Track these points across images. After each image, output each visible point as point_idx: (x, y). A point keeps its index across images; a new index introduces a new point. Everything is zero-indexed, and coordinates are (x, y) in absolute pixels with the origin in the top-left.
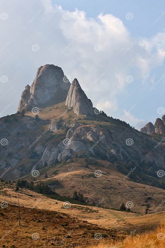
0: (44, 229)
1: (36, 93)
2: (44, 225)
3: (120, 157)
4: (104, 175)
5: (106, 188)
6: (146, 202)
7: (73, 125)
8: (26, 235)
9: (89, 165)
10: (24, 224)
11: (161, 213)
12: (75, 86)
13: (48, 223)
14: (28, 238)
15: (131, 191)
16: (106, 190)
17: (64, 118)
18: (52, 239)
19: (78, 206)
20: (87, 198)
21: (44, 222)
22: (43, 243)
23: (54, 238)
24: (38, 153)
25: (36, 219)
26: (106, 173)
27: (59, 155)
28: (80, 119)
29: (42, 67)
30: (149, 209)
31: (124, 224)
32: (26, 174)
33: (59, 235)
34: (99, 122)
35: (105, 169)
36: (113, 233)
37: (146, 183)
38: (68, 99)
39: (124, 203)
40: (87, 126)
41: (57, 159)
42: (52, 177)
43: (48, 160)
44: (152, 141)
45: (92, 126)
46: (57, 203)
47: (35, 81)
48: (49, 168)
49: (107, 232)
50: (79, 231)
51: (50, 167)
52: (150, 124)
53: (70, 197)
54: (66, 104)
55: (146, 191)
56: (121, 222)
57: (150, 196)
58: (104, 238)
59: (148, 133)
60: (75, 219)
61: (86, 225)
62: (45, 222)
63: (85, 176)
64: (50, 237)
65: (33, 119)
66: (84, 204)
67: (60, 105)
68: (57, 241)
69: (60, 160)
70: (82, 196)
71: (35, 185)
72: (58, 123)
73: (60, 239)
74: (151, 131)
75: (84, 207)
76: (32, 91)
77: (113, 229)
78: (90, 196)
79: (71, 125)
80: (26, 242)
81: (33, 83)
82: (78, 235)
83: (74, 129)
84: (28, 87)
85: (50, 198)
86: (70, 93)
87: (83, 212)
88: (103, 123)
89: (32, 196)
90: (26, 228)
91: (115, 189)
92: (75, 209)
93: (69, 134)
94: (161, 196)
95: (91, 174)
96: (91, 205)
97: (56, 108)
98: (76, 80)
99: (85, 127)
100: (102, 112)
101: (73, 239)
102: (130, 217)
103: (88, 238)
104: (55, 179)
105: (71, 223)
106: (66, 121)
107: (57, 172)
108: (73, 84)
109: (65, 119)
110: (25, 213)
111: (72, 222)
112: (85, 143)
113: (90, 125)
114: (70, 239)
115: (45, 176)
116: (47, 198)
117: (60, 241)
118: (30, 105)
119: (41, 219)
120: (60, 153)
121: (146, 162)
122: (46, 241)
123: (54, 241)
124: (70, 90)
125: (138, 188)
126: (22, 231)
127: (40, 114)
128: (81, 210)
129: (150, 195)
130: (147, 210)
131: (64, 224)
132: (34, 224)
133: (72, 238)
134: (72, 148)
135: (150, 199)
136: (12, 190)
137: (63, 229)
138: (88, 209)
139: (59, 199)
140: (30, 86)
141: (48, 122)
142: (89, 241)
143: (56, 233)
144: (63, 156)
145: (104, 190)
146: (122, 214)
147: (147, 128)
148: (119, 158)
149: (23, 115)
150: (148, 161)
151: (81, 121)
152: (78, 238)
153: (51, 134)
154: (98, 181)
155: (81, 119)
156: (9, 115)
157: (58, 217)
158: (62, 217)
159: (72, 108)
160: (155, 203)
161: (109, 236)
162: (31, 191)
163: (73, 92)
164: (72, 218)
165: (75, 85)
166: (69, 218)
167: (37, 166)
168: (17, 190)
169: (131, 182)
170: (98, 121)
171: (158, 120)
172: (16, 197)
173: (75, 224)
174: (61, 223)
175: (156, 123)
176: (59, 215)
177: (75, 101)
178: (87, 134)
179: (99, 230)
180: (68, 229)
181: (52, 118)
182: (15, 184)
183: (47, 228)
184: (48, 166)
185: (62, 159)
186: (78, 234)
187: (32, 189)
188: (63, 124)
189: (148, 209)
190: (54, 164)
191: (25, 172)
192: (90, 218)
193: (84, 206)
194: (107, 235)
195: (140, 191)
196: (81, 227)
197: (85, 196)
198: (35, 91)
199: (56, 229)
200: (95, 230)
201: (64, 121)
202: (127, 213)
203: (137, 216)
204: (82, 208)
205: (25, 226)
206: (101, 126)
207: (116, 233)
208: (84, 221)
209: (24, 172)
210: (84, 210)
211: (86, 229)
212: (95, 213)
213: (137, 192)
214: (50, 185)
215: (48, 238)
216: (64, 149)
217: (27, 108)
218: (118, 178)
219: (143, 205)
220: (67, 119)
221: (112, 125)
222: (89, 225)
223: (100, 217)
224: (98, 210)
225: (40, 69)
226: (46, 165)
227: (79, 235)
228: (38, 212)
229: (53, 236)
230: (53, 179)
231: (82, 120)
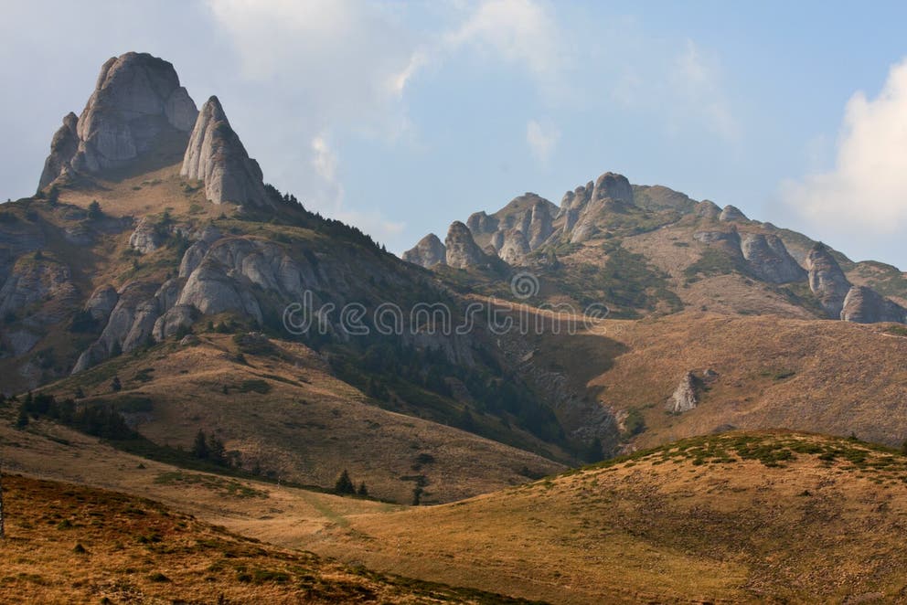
0: (80, 549)
1: (96, 135)
2: (82, 538)
3: (340, 334)
4: (292, 386)
5: (296, 424)
6: (416, 468)
7: (201, 235)
8: (20, 568)
9: (245, 355)
10: (18, 531)
11: (462, 504)
12: (212, 119)
13: (97, 530)
14: (27, 579)
15: (371, 436)
16: (296, 430)
17: (174, 214)
18: (105, 586)
19: (207, 477)
20: (237, 454)
21: (82, 526)
22: (75, 596)
23: (112, 580)
24: (95, 315)
25: (59, 517)
26: (296, 380)
27: (158, 322)
28: (223, 217)
29: (114, 60)
30: (424, 489)
31: (347, 534)
32: (59, 378)
33: (130, 571)
34: (280, 228)
35: (293, 367)
36: (309, 568)
37: (415, 413)
38: (190, 158)
39: (349, 472)
40: (244, 237)
41: (150, 334)
42: (133, 388)
43: (124, 339)
44: (437, 287)
45: (260, 240)
46: (142, 467)
47: (94, 102)
48: (125, 362)
49: (289, 565)
50: (195, 560)
51: (131, 359)
52: (432, 239)
53: (185, 450)
54: (183, 172)
55: (417, 436)
56: (338, 529)
57: (428, 452)
58: (279, 584)
59: (426, 265)
60: (185, 518)
61: (219, 539)
62: (85, 526)
63: (234, 387)
64: (99, 579)
65: (83, 214)
66: (226, 469)
67: (165, 174)
68: (121, 592)
69: (158, 339)
70: (220, 446)
71: (79, 410)
72: (157, 227)
73: (132, 585)
74: (434, 259)
75: (224, 481)
76: (83, 131)
77: (310, 556)
78: (245, 448)
79: (196, 234)
80: (18, 594)
81: (88, 108)
82: (191, 573)
83: (204, 245)
84: (72, 119)
85: (122, 450)
86: (195, 140)
87: (223, 495)
88: (292, 231)
89: (66, 443)
90: (22, 545)
91: (322, 427)
92: (199, 484)
93: (189, 260)
94: (461, 451)
95: (249, 381)
96: (247, 476)
97: (154, 184)
98: (214, 99)
99: (237, 240)
100: (290, 199)
101: (177, 585)
102: (366, 515)
103: (224, 584)
104: (143, 393)
105: (170, 533)
106: (180, 222)
107: (150, 374)
108: (205, 113)
109: (181, 216)
110: (22, 498)
111: (176, 529)
112: (236, 289)
113: (254, 234)
114: (164, 584)
115: (113, 385)
116: (111, 451)
117: (132, 592)
118: (76, 173)
119: (73, 518)
120: (160, 316)
121: (418, 350)
122: (87, 590)
123: (113, 591)
124: (195, 131)
125: (392, 427)
126: (7, 554)
127: (106, 200)
128: (215, 491)
129: (427, 448)
130: (418, 492)
131: (148, 537)
132: (49, 533)
133: (171, 581)
134: (196, 304)
135: (427, 460)
136: (8, 422)
137: (145, 552)
138: (239, 486)
139: (151, 455)
140: (78, 115)
141: (127, 223)
142: (229, 592)
143: (119, 565)
144: (169, 325)
145: (289, 432)
146: (341, 503)
147: (423, 250)
148: (336, 334)
149: (54, 203)
150: (425, 346)
151: (225, 223)
152: (192, 583)
153: (136, 261)
154: (270, 405)
155: (228, 216)
156: (12, 201)
157: (131, 512)
158: (141, 513)
159: (201, 184)
160: (443, 473)
161: (294, 578)
162: (65, 428)
163: (206, 137)
164: (177, 515)
165: (211, 116)
166: (167, 515)
167: (92, 353)
168: (22, 424)
169: (370, 408)
170: (277, 223)
171: (458, 226)
172: (17, 445)
173: (185, 537)
174: (140, 533)
175: (450, 235)
176: (132, 506)
177: (209, 162)
178: (244, 261)
179: (261, 558)
180: (159, 553)
181: (139, 212)
182: (15, 405)
183: (90, 546)
184: (123, 356)
185: (166, 334)
186: (193, 568)
187: (68, 422)
188: (172, 231)
189: (421, 491)
190: (143, 349)
191: (55, 370)
192: (241, 514)
193: (225, 478)
194: (288, 575)
195: (398, 435)
196: (205, 546)
197: (230, 446)
198: (92, 130)
199: (121, 552)
200: (250, 556)
201: (176, 222)
202: (358, 501)
203: (387, 510)
204: (219, 485)
205: (19, 539)
206: (284, 239)
207: (319, 569)
208: (215, 527)
209: (52, 372)
210: (225, 491)
211: (218, 555)
212: (257, 500)
213: (390, 439)
214: (126, 411)
215: (91, 582)
216: (172, 305)
217: (67, 181)
218: (333, 394)
219: (406, 478)
220: (184, 217)
221: (318, 236)
222: (230, 539)
223: (273, 511)
224: (267, 492)
225: (109, 65)
226: (118, 351)
227: (195, 572)
228: (66, 494)
229: (108, 573)
230: (137, 393)
231: (229, 219)
